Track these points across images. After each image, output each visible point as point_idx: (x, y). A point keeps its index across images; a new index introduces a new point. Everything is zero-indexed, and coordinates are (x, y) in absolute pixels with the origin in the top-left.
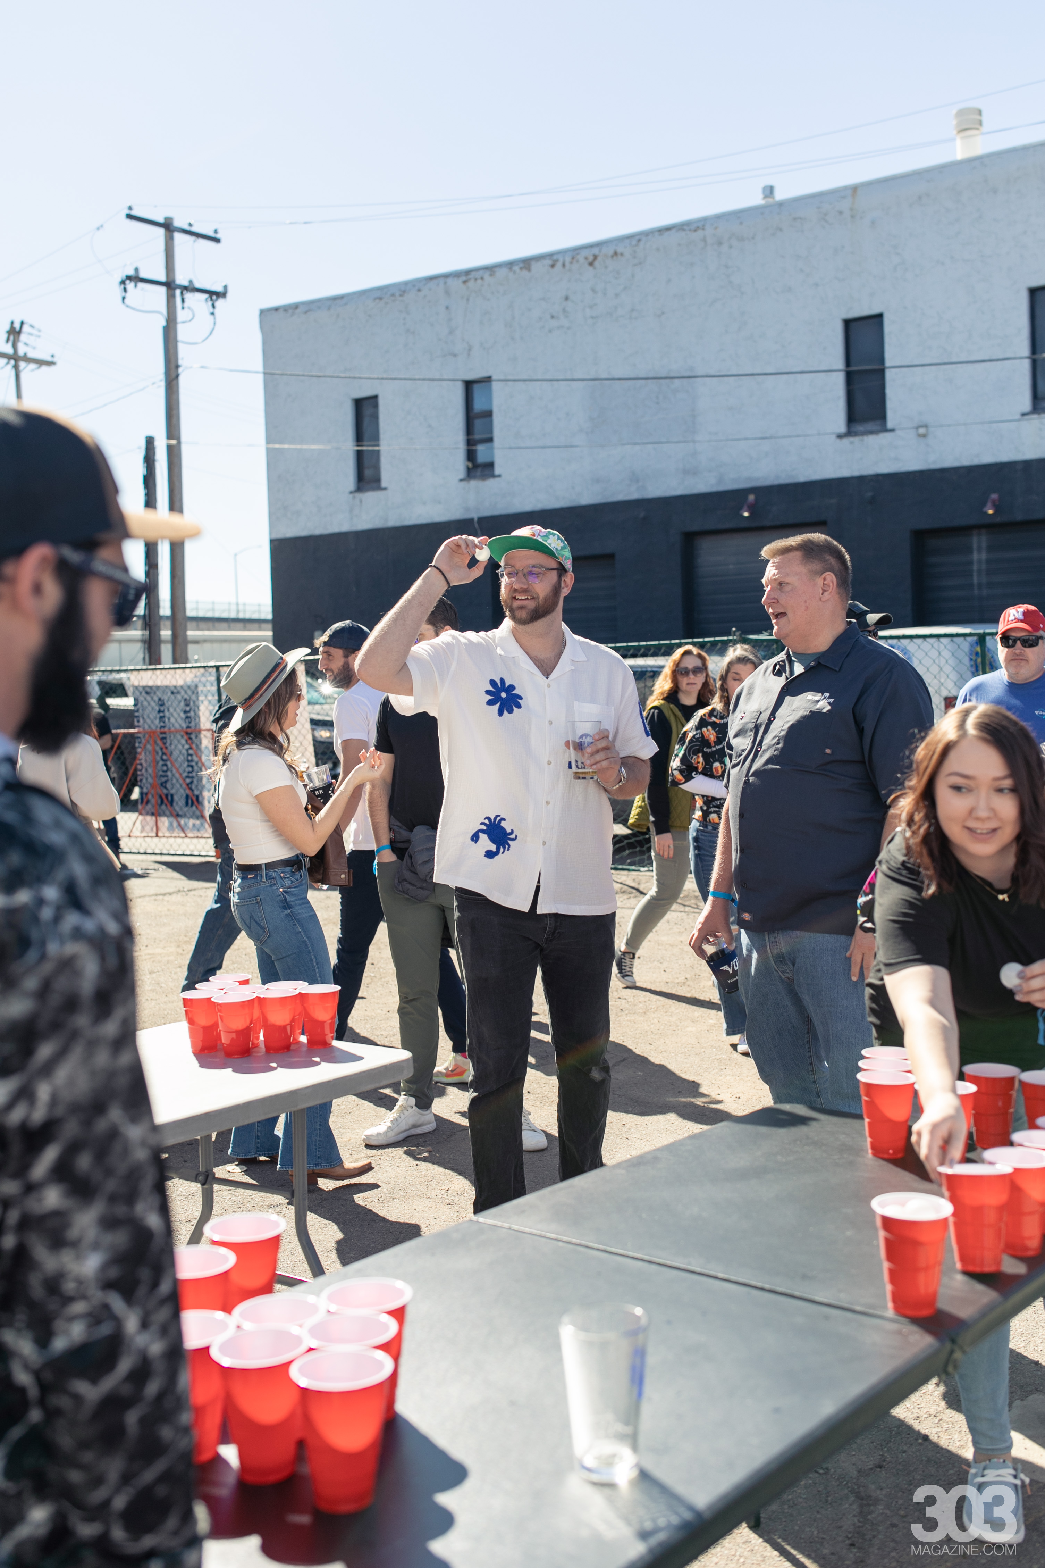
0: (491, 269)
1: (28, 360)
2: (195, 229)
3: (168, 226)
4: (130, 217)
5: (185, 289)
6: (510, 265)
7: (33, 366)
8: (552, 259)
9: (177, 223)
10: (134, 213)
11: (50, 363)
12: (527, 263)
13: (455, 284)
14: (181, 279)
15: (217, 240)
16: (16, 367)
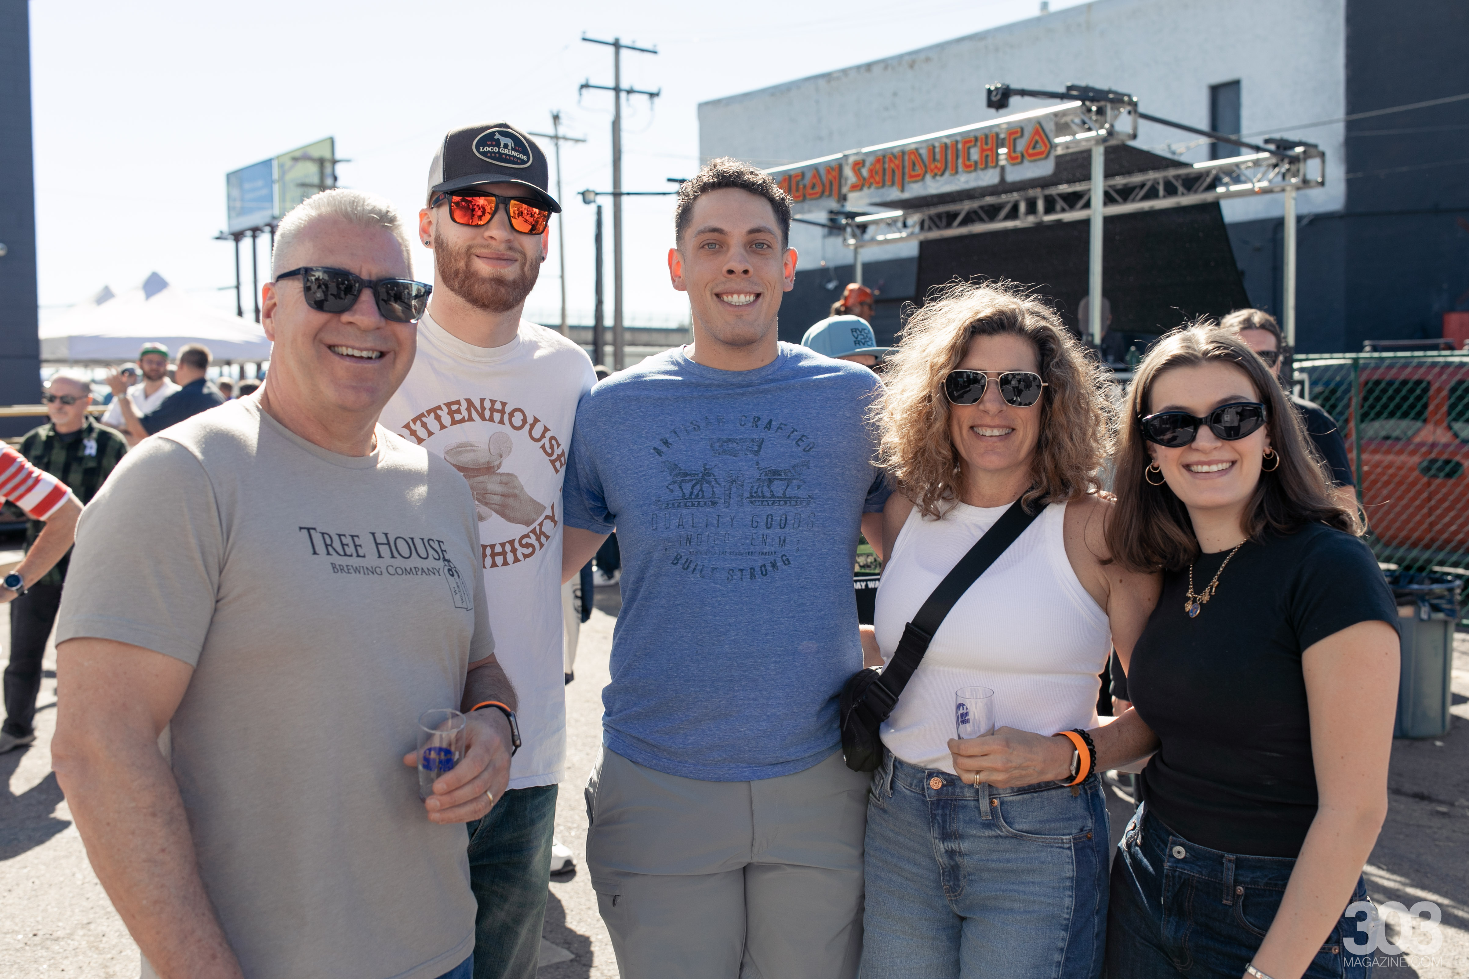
0: (845, 72)
1: (565, 139)
2: (638, 45)
3: (617, 45)
4: (584, 39)
5: (630, 92)
6: (858, 68)
7: (570, 143)
8: (885, 64)
9: (623, 42)
10: (589, 36)
11: (583, 141)
12: (869, 67)
13: (822, 83)
14: (625, 85)
15: (655, 52)
16: (557, 145)
